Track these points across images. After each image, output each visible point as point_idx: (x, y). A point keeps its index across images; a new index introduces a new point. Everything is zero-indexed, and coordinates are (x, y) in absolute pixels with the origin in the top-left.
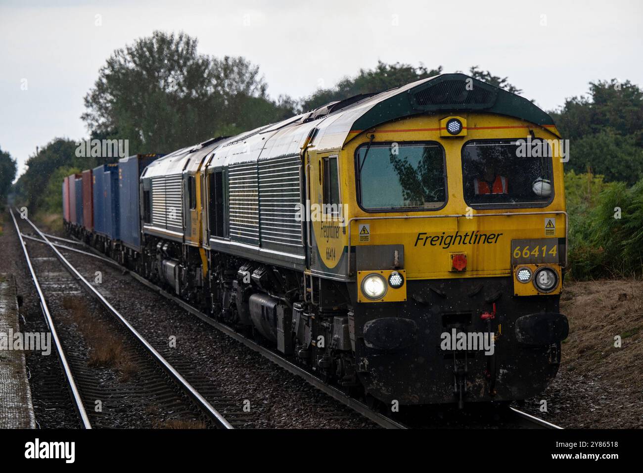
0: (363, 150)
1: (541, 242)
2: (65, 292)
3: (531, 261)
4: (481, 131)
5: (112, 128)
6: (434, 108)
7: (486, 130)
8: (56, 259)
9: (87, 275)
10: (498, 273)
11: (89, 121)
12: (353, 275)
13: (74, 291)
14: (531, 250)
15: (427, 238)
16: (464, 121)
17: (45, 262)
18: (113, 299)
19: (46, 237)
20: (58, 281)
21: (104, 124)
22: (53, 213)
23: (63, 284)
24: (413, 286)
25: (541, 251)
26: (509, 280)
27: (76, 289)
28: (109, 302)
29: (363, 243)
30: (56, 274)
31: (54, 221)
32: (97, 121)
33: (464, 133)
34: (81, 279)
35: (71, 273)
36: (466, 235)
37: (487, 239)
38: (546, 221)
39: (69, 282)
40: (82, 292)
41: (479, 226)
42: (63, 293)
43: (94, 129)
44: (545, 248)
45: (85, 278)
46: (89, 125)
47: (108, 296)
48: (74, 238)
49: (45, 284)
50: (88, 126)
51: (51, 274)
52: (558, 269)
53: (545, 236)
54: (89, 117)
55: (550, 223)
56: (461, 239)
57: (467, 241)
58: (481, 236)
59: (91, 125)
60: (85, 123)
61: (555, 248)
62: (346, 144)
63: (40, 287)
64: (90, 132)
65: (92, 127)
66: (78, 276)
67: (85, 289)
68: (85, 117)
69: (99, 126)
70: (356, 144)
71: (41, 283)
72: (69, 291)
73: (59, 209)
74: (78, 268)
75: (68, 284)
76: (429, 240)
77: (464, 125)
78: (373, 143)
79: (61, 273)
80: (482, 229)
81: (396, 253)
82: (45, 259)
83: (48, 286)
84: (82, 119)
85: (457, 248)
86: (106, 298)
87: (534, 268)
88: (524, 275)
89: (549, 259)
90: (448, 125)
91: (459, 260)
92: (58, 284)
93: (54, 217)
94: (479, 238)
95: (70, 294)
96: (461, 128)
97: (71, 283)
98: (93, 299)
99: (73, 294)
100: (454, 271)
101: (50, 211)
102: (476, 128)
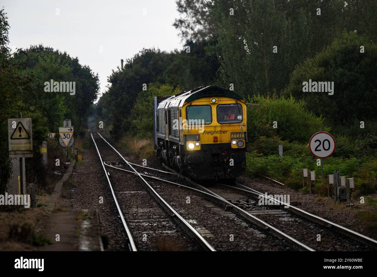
0: (188, 107)
1: (239, 133)
2: (157, 232)
3: (237, 138)
4: (222, 102)
5: (210, 36)
6: (208, 95)
7: (224, 101)
8: (146, 193)
9: (182, 211)
10: (227, 142)
11: (184, 29)
12: (185, 143)
13: (168, 230)
14: (236, 135)
15: (206, 132)
16: (217, 99)
17: (133, 196)
18: (213, 240)
19: (133, 166)
20: (150, 218)
21: (200, 32)
22: (142, 138)
23: (154, 222)
24: (202, 146)
25: (239, 136)
26: (230, 144)
27: (170, 228)
28: (210, 243)
29: (188, 134)
30: (146, 210)
31: (142, 148)
32: (192, 29)
33: (217, 102)
34: (175, 216)
35: (163, 209)
36: (218, 131)
37: (224, 132)
38: (241, 127)
39: (162, 220)
40: (177, 231)
41: (221, 129)
42: (155, 233)
43: (189, 38)
44: (240, 135)
45: (181, 214)
46: (183, 33)
47: (208, 236)
48: (167, 167)
49: (135, 222)
50: (182, 35)
51: (141, 210)
52: (244, 141)
53: (240, 131)
54: (183, 24)
55: (242, 128)
56: (217, 132)
57: (218, 133)
58: (222, 131)
59: (185, 34)
60: (179, 31)
61: (243, 135)
62: (183, 106)
63: (128, 225)
64: (184, 42)
65: (187, 36)
66: (173, 213)
67: (180, 228)
68: (179, 24)
69: (195, 35)
70: (186, 106)
71: (128, 220)
72: (162, 231)
73: (149, 134)
74: (171, 204)
75: (160, 222)
76: (207, 133)
77: (217, 100)
78: (190, 106)
79: (152, 209)
80: (222, 130)
81: (197, 136)
82: (133, 192)
83: (137, 224)
84: (174, 27)
85: (215, 135)
86: (205, 238)
87: (237, 140)
88: (234, 142)
89: (242, 138)
90: (212, 100)
91: (215, 139)
92: (149, 222)
93: (143, 143)
94: (221, 132)
95: (164, 233)
96: (216, 101)
97: (164, 221)
98: (191, 239)
99: (166, 233)
100: (214, 141)
101: (138, 135)
102: (220, 101)
